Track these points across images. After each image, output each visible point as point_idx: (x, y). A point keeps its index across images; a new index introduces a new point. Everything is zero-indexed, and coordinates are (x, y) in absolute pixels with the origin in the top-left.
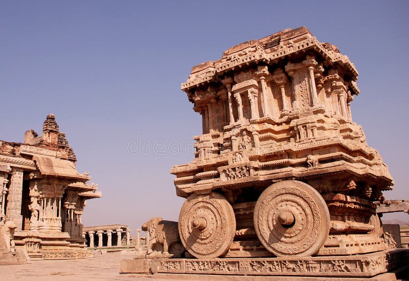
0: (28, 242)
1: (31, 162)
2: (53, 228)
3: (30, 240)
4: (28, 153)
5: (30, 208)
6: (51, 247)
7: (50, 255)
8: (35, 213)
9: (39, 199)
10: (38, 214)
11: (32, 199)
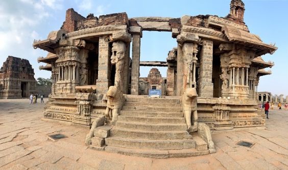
0: (218, 110)
1: (220, 33)
2: (242, 95)
3: (219, 108)
4: (217, 24)
5: (221, 78)
6: (240, 114)
7: (240, 123)
8: (226, 81)
9: (229, 70)
10: (228, 83)
11: (223, 70)
